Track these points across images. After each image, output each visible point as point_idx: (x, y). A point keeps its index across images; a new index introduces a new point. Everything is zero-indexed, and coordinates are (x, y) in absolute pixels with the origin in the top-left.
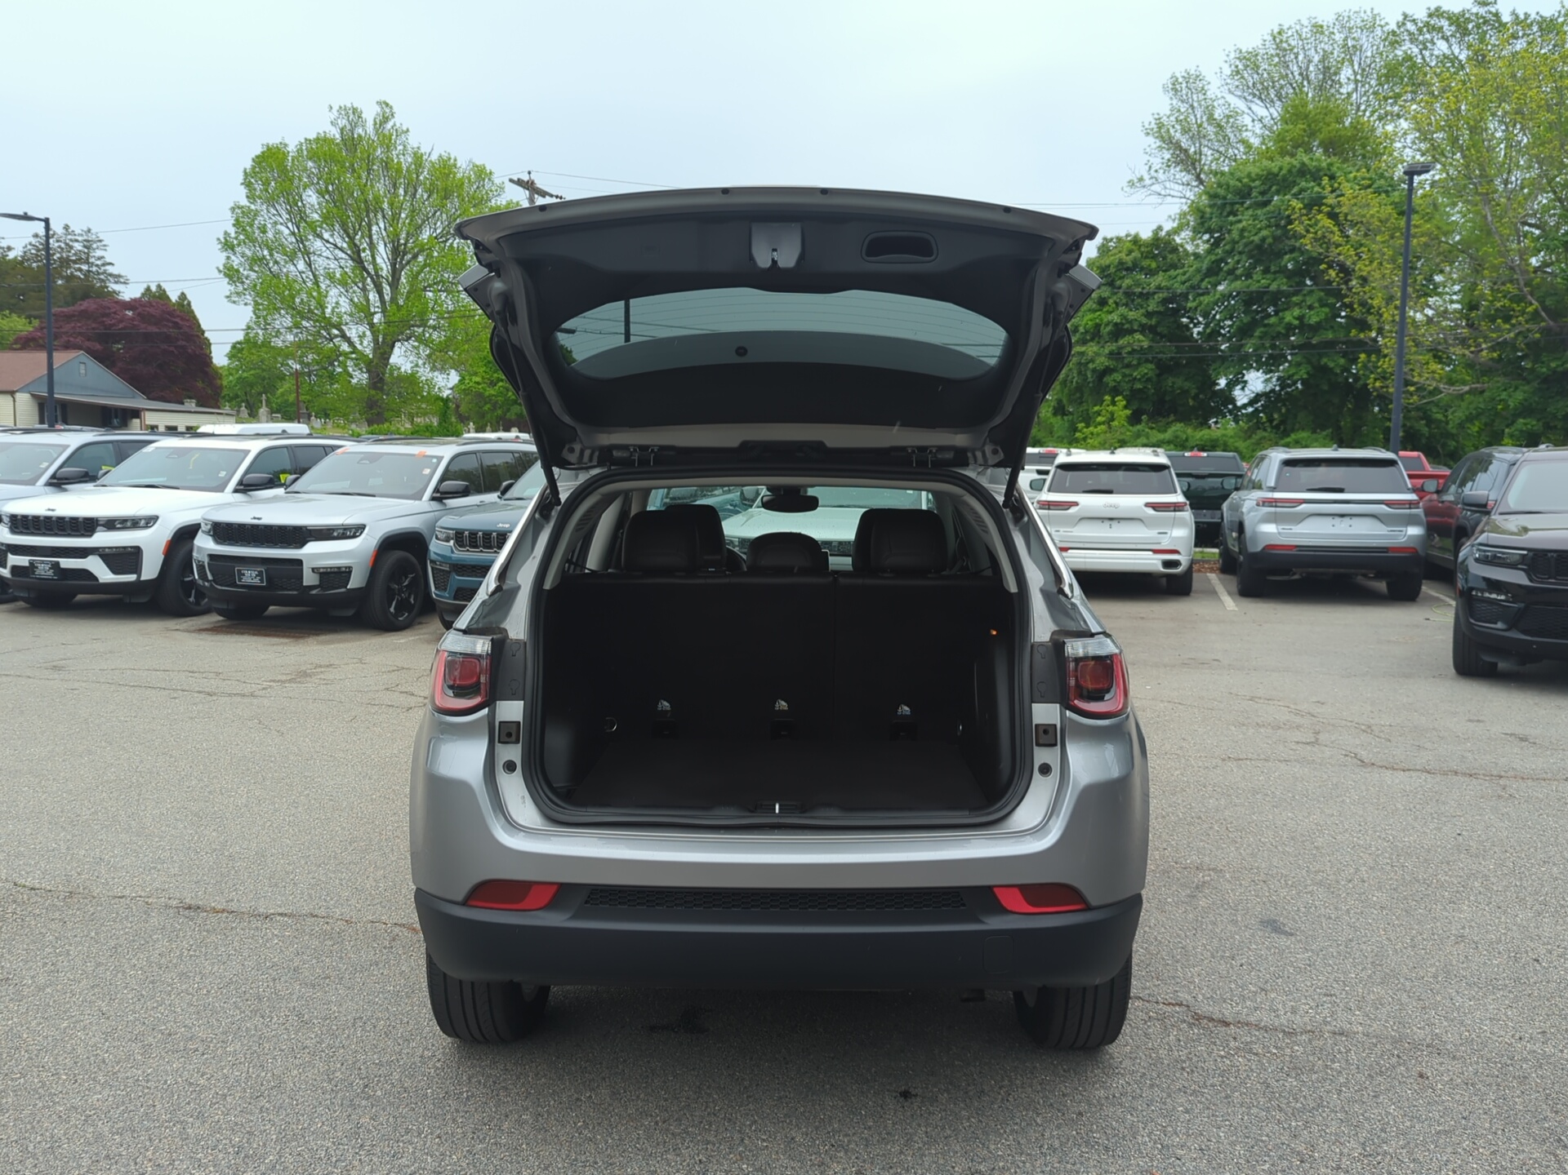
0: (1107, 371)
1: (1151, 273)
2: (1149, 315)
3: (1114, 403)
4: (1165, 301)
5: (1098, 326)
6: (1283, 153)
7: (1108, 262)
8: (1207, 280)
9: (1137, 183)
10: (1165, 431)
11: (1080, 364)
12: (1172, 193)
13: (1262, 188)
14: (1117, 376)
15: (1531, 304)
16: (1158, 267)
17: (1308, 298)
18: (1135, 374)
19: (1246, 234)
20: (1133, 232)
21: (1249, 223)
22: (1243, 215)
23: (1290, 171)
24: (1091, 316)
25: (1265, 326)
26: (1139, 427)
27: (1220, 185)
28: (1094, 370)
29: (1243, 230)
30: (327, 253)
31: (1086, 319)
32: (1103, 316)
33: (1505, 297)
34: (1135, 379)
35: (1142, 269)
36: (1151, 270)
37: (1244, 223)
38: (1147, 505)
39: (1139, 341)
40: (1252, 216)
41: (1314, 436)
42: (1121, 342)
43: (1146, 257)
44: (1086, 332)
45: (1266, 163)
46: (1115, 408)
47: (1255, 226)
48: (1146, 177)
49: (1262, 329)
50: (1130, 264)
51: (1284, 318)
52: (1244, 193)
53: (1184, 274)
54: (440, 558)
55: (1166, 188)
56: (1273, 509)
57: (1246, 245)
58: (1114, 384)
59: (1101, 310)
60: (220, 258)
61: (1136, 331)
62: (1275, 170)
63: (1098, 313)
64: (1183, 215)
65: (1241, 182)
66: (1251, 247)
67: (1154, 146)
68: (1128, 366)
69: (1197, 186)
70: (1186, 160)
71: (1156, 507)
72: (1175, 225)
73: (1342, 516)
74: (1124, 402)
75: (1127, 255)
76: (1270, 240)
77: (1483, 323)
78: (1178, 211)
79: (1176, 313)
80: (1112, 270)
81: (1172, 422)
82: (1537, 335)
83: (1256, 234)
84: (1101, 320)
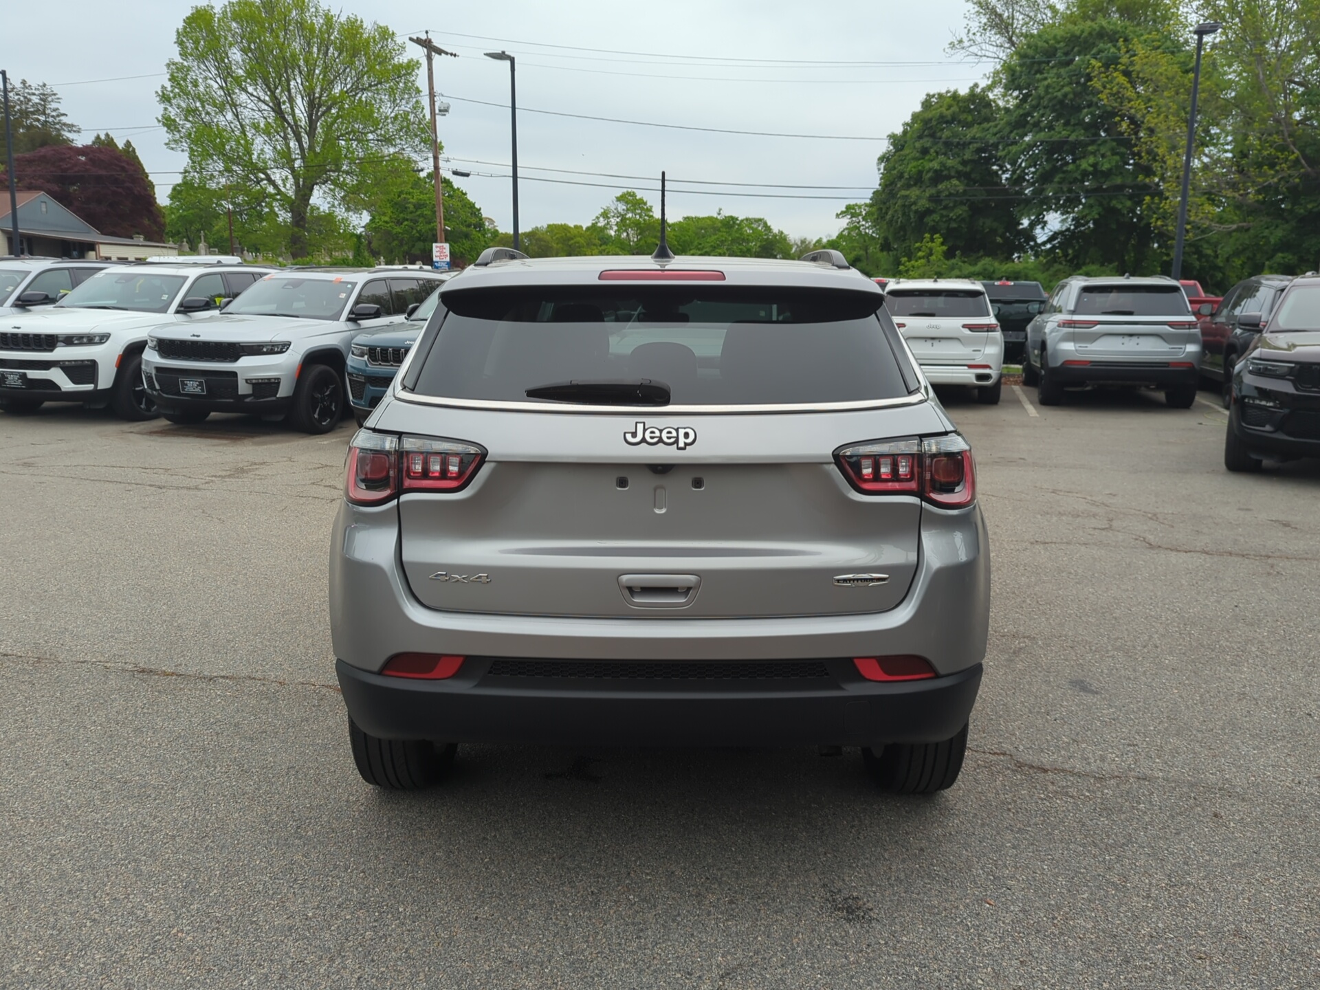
0: (928, 212)
1: (969, 125)
2: (964, 163)
3: (932, 240)
4: (979, 151)
5: (920, 173)
6: (1085, 17)
7: (930, 116)
8: (1015, 132)
9: (956, 45)
10: (976, 264)
11: (904, 206)
12: (987, 54)
13: (1066, 49)
14: (936, 217)
15: (1293, 153)
16: (974, 120)
17: (1101, 148)
18: (951, 215)
19: (1050, 90)
20: (952, 90)
21: (1053, 80)
22: (1048, 73)
23: (1090, 34)
24: (914, 164)
25: (1064, 172)
26: (953, 261)
27: (1029, 46)
28: (916, 212)
29: (1048, 87)
30: (251, 105)
31: (910, 166)
32: (925, 163)
33: (1271, 146)
34: (951, 219)
35: (959, 122)
36: (967, 123)
37: (1049, 81)
38: (964, 326)
39: (956, 186)
40: (1056, 74)
41: (1103, 268)
42: (940, 186)
43: (964, 112)
44: (910, 178)
45: (1070, 26)
46: (934, 244)
47: (1058, 83)
48: (965, 39)
49: (1061, 175)
50: (949, 118)
51: (1080, 165)
52: (1050, 53)
53: (996, 126)
54: (356, 371)
55: (982, 49)
56: (1071, 330)
57: (1050, 100)
58: (932, 223)
59: (923, 158)
60: (159, 109)
61: (953, 177)
62: (1078, 33)
63: (921, 161)
64: (996, 73)
65: (1048, 43)
66: (1054, 102)
67: (973, 11)
68: (945, 208)
69: (1009, 48)
70: (1000, 24)
71: (972, 328)
72: (989, 82)
73: (1131, 335)
74: (941, 240)
75: (947, 110)
76: (1071, 96)
77: (1251, 169)
78: (993, 70)
79: (988, 161)
80: (934, 123)
81: (981, 257)
82: (1297, 180)
83: (1059, 90)
84: (924, 167)
